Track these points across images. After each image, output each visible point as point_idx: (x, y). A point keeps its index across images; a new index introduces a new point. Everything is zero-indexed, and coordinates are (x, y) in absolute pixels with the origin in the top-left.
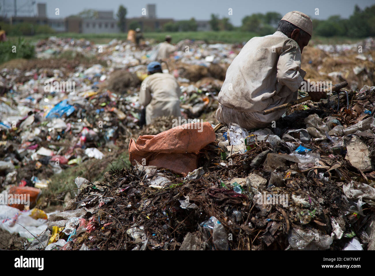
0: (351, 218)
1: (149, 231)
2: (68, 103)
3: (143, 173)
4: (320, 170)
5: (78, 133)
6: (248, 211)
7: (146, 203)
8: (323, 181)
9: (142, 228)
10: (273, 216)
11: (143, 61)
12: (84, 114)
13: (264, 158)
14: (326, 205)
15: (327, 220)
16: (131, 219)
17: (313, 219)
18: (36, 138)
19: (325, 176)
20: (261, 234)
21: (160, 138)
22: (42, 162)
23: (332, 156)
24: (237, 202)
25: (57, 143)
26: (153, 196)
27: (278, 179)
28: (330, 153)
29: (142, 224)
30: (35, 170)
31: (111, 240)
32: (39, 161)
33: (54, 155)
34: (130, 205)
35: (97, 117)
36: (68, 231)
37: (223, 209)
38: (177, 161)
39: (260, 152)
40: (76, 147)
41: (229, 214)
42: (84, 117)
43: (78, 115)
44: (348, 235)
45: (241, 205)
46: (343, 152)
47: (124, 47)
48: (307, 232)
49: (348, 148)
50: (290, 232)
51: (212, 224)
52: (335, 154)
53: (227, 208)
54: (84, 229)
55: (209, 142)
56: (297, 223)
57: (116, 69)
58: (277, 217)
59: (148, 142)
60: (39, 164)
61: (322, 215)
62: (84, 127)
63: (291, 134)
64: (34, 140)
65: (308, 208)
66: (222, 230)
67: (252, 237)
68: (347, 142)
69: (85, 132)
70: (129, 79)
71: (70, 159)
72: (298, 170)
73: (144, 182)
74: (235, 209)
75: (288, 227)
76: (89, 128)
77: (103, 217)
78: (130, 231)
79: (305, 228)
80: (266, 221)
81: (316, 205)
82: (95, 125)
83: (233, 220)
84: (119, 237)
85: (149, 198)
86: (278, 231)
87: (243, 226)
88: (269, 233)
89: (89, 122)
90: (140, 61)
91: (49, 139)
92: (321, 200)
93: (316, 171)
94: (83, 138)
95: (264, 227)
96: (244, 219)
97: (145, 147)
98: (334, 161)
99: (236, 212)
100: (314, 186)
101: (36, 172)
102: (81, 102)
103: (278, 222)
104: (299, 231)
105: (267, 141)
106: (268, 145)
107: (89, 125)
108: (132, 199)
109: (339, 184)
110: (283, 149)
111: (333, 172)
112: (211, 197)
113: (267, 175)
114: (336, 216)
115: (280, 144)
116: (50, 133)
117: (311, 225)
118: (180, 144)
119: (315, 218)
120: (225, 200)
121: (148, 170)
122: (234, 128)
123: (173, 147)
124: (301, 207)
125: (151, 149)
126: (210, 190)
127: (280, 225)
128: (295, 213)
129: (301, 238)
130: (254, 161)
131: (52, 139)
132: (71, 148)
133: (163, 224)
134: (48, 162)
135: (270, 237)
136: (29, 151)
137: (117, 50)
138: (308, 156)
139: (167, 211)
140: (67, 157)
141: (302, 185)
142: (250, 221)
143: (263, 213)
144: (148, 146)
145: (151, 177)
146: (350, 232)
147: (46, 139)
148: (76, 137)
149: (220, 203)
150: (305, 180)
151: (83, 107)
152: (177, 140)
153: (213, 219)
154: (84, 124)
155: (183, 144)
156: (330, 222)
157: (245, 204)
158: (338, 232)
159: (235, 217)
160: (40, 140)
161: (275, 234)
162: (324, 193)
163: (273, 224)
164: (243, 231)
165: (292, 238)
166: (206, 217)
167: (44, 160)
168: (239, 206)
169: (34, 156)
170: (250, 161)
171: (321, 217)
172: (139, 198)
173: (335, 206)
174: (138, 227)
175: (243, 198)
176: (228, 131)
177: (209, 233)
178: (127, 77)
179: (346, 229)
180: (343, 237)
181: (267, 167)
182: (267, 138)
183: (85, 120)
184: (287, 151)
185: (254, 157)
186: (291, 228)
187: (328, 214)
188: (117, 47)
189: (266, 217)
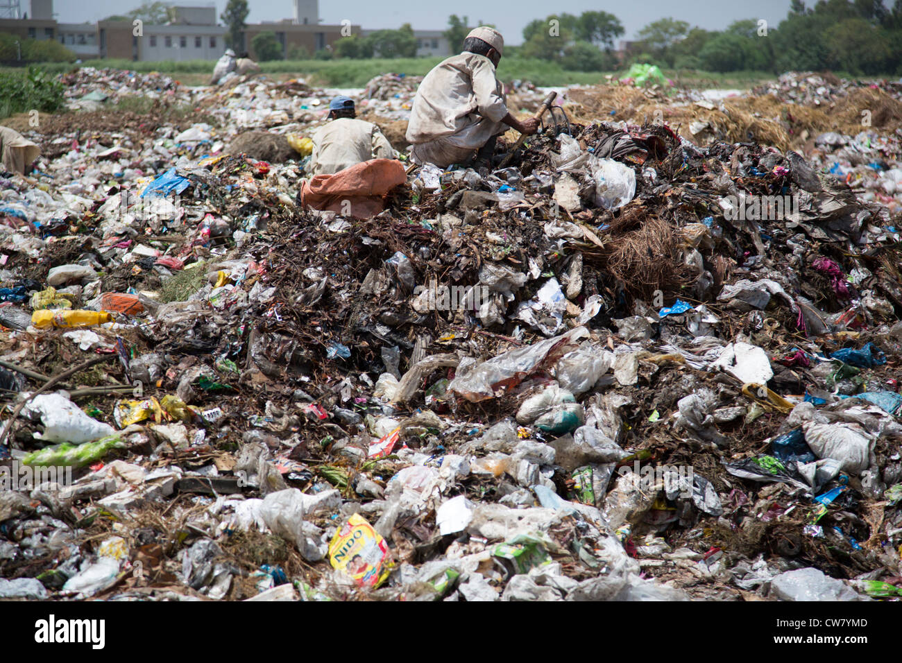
0: (550, 258)
1: (328, 271)
2: (177, 173)
3: (319, 219)
4: (522, 209)
5: (197, 223)
6: (436, 247)
7: (323, 246)
8: (524, 220)
9: (320, 268)
10: (464, 251)
11: (297, 115)
12: (205, 193)
13: (460, 197)
14: (525, 244)
15: (524, 258)
16: (307, 261)
17: (506, 256)
18: (129, 229)
19: (527, 215)
20: (450, 270)
21: (340, 177)
22: (142, 265)
23: (537, 195)
24: (425, 238)
25: (162, 237)
26: (333, 239)
27: (473, 217)
28: (536, 192)
29: (320, 265)
30: (132, 277)
31: (286, 279)
32: (136, 263)
33: (159, 255)
34: (305, 249)
35: (228, 196)
36: (236, 276)
37: (409, 245)
38: (360, 205)
39: (457, 191)
40: (194, 243)
41: (416, 250)
42: (206, 197)
43: (196, 193)
44: (545, 275)
45: (430, 242)
46: (550, 191)
47: (252, 88)
48: (499, 268)
49: (557, 186)
50: (481, 268)
51: (397, 259)
52: (541, 193)
53: (413, 244)
54: (255, 272)
55: (398, 182)
56: (489, 259)
57: (241, 131)
58: (468, 252)
59: (324, 182)
60: (137, 269)
61: (518, 252)
62: (206, 213)
63: (496, 175)
64: (125, 233)
65: (503, 245)
66: (408, 265)
67: (439, 273)
68: (556, 179)
69: (209, 220)
70: (272, 147)
71: (186, 263)
72: (499, 210)
73: (321, 228)
74: (423, 245)
75: (479, 263)
76: (214, 214)
77: (275, 261)
78: (306, 272)
79: (497, 263)
80: (456, 256)
81: (511, 242)
82: (224, 211)
83: (420, 256)
84: (295, 277)
85: (328, 240)
86: (467, 266)
87: (430, 262)
88: (458, 268)
89: (214, 205)
90: (290, 115)
91: (148, 231)
92: (520, 240)
93: (517, 210)
94: (205, 230)
95: (453, 263)
96: (433, 256)
97: (321, 188)
98: (539, 200)
99: (423, 249)
100: (514, 226)
101: (133, 281)
102: (200, 173)
103: (468, 257)
104: (491, 267)
105: (465, 179)
106: (466, 183)
107: (214, 209)
108: (308, 243)
109: (541, 223)
110: (484, 187)
111: (536, 210)
112: (396, 232)
113: (461, 215)
114: (535, 256)
115: (481, 183)
116: (149, 223)
117: (505, 261)
118: (363, 184)
119: (509, 255)
120: (412, 236)
121: (325, 215)
122: (429, 168)
123: (354, 188)
124: (494, 244)
125: (329, 190)
126: (396, 226)
127: (471, 260)
128: (487, 249)
129: (492, 274)
130: (450, 202)
131: (153, 232)
132: (188, 244)
133: (343, 264)
134: (151, 265)
135: (459, 272)
136: (118, 250)
137: (238, 96)
138: (510, 195)
139: (348, 251)
140: (181, 259)
141: (499, 223)
142: (438, 257)
143: (452, 249)
144: (325, 187)
145: (329, 223)
146: (549, 272)
147: (144, 232)
148: (193, 229)
149: (406, 239)
150: (504, 218)
151: (204, 181)
152: (359, 180)
153: (399, 254)
154: (206, 208)
155: (367, 184)
156: (528, 262)
157: (433, 240)
158: (536, 272)
159: (422, 253)
160: (136, 232)
161: (465, 269)
162: (523, 232)
163: (463, 258)
164: (430, 267)
165: (482, 274)
166: (390, 253)
167: (145, 262)
168: (427, 243)
169: (127, 258)
170: (445, 202)
171: (517, 255)
172: (316, 242)
173: (534, 245)
174: (315, 267)
175: (432, 234)
176: (422, 172)
177: (393, 269)
178: (266, 142)
179: (545, 269)
180: (540, 277)
181: (463, 207)
182: (464, 176)
183: (208, 202)
184: (488, 189)
185: (449, 197)
186: (482, 264)
187: (526, 253)
188: (237, 90)
189: (456, 253)
